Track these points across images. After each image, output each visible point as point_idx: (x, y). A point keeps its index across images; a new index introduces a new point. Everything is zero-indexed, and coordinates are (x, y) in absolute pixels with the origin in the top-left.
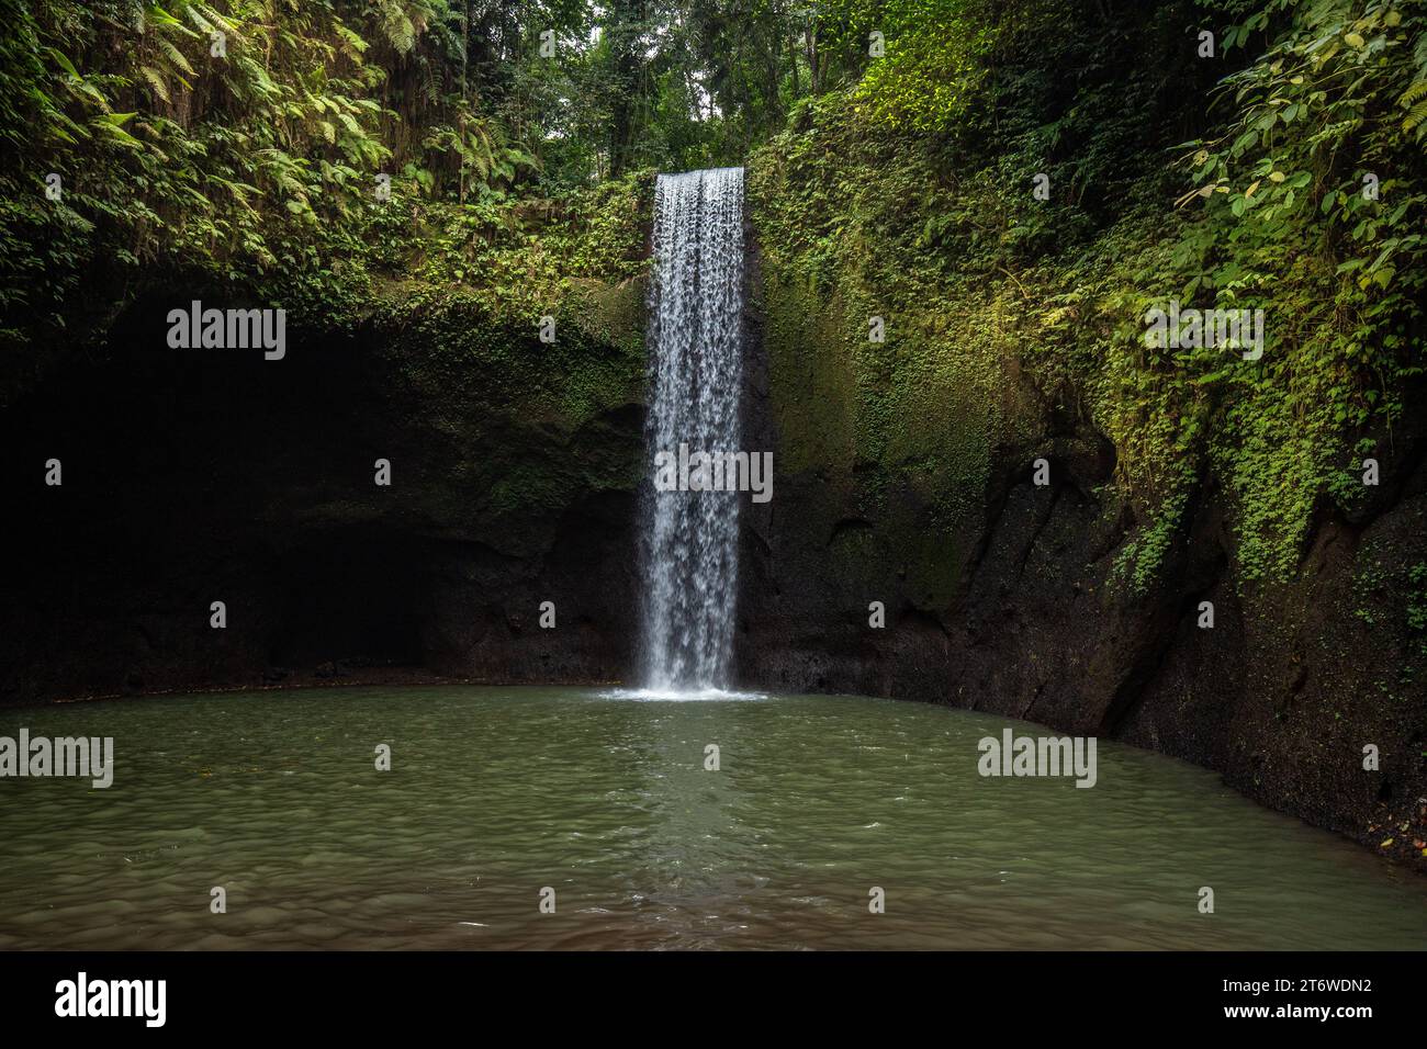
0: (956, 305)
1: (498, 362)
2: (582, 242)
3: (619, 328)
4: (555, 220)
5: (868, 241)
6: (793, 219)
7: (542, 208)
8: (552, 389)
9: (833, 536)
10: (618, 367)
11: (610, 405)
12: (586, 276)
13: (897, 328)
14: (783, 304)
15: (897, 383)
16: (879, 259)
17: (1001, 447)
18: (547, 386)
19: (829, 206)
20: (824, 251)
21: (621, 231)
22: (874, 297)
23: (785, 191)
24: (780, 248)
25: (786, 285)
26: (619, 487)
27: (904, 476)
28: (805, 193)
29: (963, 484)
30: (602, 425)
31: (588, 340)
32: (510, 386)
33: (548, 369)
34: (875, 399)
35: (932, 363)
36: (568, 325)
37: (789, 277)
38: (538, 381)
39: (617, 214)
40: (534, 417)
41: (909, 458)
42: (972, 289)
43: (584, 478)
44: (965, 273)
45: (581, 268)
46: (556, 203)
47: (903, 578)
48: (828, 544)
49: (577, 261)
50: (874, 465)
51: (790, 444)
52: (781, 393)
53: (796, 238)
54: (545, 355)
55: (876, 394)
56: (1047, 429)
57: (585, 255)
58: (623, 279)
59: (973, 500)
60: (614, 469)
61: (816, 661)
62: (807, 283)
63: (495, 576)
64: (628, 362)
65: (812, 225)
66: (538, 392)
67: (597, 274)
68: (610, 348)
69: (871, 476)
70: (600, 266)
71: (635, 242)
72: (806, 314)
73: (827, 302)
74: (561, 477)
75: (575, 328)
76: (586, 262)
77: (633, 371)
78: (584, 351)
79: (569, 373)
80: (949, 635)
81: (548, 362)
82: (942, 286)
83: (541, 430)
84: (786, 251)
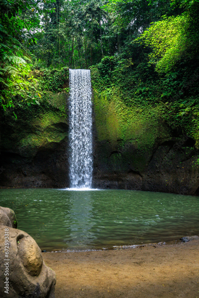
0: (145, 107)
1: (26, 110)
2: (47, 82)
3: (59, 104)
4: (41, 76)
5: (122, 91)
6: (101, 83)
7: (37, 73)
8: (39, 117)
9: (111, 155)
10: (58, 113)
11: (55, 122)
12: (48, 90)
13: (129, 110)
14: (98, 102)
15: (128, 122)
16: (125, 95)
17: (157, 138)
18: (38, 116)
19: (110, 81)
20: (108, 92)
21: (58, 81)
22: (123, 103)
23: (99, 77)
24: (98, 90)
25: (99, 98)
26: (55, 142)
27: (130, 143)
28: (104, 78)
29: (147, 145)
30: (52, 127)
31: (51, 106)
32: (28, 116)
33: (39, 112)
34: (123, 125)
35: (138, 119)
36: (45, 102)
37: (100, 96)
38: (36, 115)
39: (57, 77)
40: (34, 124)
41: (131, 139)
42: (149, 104)
43: (46, 139)
44: (147, 101)
45: (47, 88)
46: (41, 72)
47: (129, 164)
48: (109, 157)
49: (46, 87)
50: (122, 140)
51: (100, 134)
52: (98, 122)
53: (102, 88)
54: (38, 109)
55: (123, 124)
56: (170, 135)
57: (47, 85)
58: (58, 92)
59: (149, 148)
60: (54, 137)
61: (106, 182)
62: (104, 98)
63: (19, 162)
64: (61, 112)
65: (105, 85)
66: (35, 117)
67: (51, 90)
68: (56, 109)
69: (121, 142)
70: (52, 88)
71: (62, 84)
72: (104, 105)
73: (110, 103)
74: (40, 138)
75: (47, 103)
76: (48, 87)
77: (62, 115)
78: (49, 109)
79: (44, 114)
80: (142, 176)
81: (39, 111)
82: (141, 103)
83: (36, 127)
84: (99, 90)
